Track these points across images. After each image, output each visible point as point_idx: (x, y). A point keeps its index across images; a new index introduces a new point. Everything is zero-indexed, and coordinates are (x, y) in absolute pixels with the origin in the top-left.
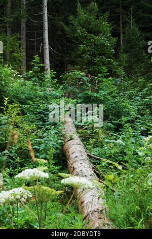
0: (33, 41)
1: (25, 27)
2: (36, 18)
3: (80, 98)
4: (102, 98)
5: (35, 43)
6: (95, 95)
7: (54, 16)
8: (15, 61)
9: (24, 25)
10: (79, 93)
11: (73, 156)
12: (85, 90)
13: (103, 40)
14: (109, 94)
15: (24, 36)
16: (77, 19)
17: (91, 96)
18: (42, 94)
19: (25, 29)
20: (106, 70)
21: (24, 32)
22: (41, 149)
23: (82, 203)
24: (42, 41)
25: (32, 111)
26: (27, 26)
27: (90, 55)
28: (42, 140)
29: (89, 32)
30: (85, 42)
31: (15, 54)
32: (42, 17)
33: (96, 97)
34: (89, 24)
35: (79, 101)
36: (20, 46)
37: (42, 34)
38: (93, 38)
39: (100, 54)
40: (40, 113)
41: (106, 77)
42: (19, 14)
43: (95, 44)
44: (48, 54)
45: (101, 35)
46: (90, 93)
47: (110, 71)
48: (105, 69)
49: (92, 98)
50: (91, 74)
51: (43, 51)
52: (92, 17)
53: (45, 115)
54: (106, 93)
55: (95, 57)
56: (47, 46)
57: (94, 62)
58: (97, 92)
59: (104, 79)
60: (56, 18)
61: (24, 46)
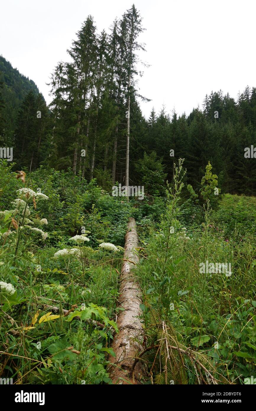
0: (120, 175)
1: (115, 166)
2: (122, 161)
3: (142, 208)
4: (155, 209)
5: (121, 176)
6: (151, 206)
7: (134, 160)
8: (107, 185)
9: (114, 165)
10: (141, 205)
11: (128, 240)
12: (145, 203)
13: (158, 174)
14: (160, 206)
15: (114, 171)
16: (143, 161)
17: (148, 207)
18: (118, 204)
19: (115, 167)
20: (159, 192)
21: (114, 169)
22: (112, 236)
23: (124, 265)
24: (125, 174)
25: (111, 214)
26: (116, 165)
27: (149, 183)
28: (113, 231)
29: (150, 169)
30: (146, 175)
31: (108, 182)
32: (125, 160)
33: (151, 208)
34: (150, 164)
35: (141, 210)
36: (111, 177)
37: (125, 171)
38: (151, 173)
39: (156, 182)
40: (115, 215)
41: (159, 196)
42: (112, 158)
43: (153, 176)
44: (128, 183)
45: (156, 171)
46: (147, 205)
47: (161, 193)
48: (157, 191)
49: (149, 209)
50: (150, 195)
51: (125, 181)
52: (153, 160)
53: (119, 217)
54: (157, 205)
55: (152, 184)
56: (128, 178)
57: (151, 187)
58: (152, 205)
59: (157, 198)
60: (134, 161)
61: (114, 177)
